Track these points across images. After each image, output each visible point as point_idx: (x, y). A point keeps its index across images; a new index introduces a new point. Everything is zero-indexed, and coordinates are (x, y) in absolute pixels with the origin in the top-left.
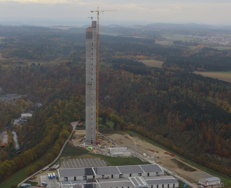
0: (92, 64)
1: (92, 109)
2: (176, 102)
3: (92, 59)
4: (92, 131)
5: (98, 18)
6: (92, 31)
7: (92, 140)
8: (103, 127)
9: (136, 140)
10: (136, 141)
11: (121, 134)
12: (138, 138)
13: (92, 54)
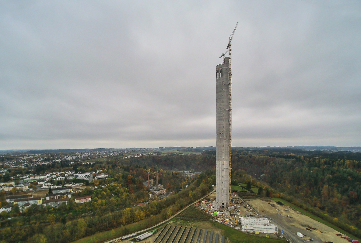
0: (223, 108)
1: (223, 164)
2: (331, 176)
3: (223, 102)
4: (223, 192)
5: (230, 54)
6: (223, 68)
7: (223, 204)
8: (246, 191)
9: (286, 209)
10: (286, 211)
11: (266, 201)
12: (288, 207)
13: (223, 95)
